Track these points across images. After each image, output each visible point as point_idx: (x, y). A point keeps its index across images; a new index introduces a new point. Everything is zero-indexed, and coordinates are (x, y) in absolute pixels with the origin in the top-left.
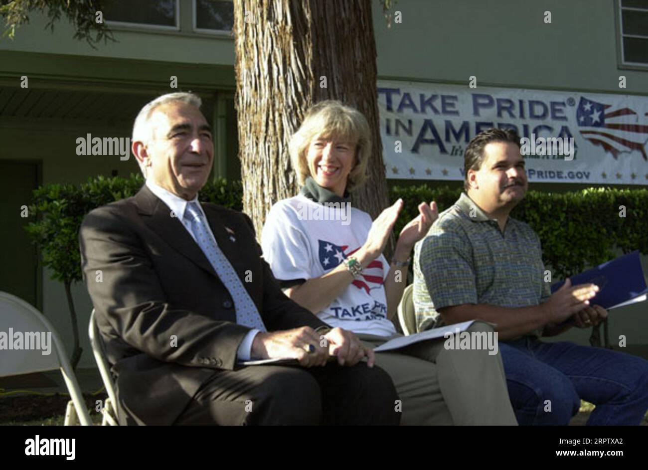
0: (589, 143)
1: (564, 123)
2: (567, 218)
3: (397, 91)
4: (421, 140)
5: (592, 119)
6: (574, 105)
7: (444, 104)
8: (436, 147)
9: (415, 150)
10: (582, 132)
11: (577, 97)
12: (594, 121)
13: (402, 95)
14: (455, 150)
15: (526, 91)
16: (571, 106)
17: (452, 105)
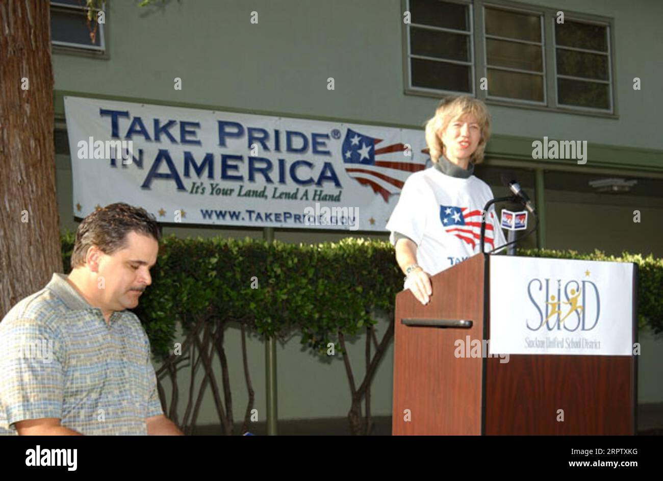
0: (356, 183)
1: (327, 159)
2: (315, 274)
3: (126, 114)
4: (154, 174)
5: (360, 155)
6: (339, 138)
7: (183, 132)
8: (173, 183)
9: (146, 185)
10: (348, 170)
11: (343, 129)
12: (362, 158)
13: (132, 119)
14: (196, 186)
15: (283, 119)
16: (334, 138)
17: (193, 133)
